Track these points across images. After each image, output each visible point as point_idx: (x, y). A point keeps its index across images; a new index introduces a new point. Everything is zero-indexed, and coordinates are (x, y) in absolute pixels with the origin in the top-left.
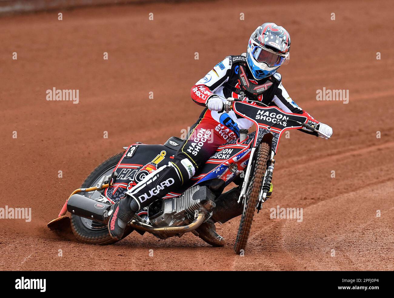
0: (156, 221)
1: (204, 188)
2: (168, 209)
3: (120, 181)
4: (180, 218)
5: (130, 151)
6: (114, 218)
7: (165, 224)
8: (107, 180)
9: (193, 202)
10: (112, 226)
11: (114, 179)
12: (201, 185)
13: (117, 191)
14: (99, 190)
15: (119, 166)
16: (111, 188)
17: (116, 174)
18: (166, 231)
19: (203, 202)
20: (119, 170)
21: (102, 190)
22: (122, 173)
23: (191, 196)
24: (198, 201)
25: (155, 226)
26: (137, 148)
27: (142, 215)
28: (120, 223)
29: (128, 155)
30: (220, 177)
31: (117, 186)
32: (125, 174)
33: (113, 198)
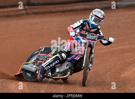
0: (53, 75)
1: (70, 63)
2: (57, 70)
3: (40, 60)
4: (62, 73)
5: (42, 49)
6: (39, 74)
7: (57, 76)
8: (35, 59)
9: (66, 68)
10: (39, 77)
11: (38, 59)
12: (69, 62)
13: (39, 63)
14: (32, 63)
15: (39, 54)
16: (37, 62)
17: (38, 57)
18: (57, 78)
19: (70, 68)
20: (39, 56)
21: (34, 63)
22: (40, 57)
23: (65, 66)
24: (68, 68)
25: (53, 76)
26: (45, 48)
27: (48, 72)
28: (41, 76)
29: (42, 50)
30: (75, 59)
31: (39, 62)
32: (41, 58)
33: (38, 66)
